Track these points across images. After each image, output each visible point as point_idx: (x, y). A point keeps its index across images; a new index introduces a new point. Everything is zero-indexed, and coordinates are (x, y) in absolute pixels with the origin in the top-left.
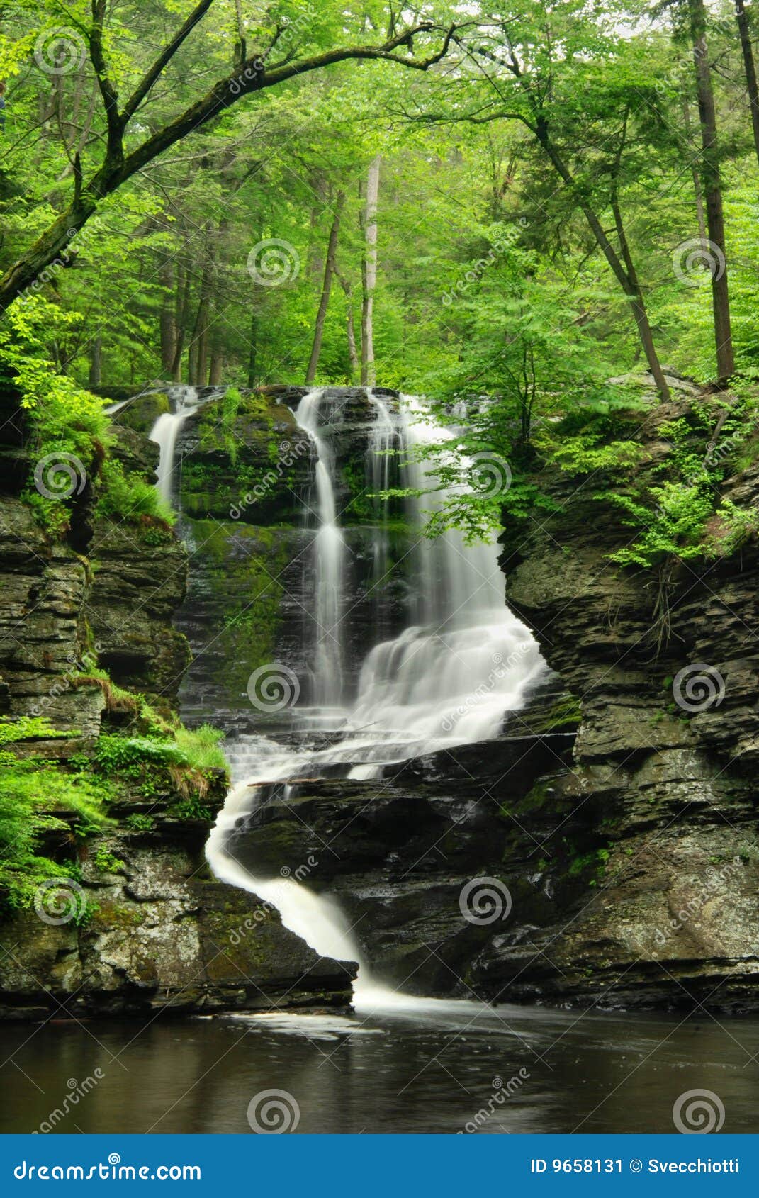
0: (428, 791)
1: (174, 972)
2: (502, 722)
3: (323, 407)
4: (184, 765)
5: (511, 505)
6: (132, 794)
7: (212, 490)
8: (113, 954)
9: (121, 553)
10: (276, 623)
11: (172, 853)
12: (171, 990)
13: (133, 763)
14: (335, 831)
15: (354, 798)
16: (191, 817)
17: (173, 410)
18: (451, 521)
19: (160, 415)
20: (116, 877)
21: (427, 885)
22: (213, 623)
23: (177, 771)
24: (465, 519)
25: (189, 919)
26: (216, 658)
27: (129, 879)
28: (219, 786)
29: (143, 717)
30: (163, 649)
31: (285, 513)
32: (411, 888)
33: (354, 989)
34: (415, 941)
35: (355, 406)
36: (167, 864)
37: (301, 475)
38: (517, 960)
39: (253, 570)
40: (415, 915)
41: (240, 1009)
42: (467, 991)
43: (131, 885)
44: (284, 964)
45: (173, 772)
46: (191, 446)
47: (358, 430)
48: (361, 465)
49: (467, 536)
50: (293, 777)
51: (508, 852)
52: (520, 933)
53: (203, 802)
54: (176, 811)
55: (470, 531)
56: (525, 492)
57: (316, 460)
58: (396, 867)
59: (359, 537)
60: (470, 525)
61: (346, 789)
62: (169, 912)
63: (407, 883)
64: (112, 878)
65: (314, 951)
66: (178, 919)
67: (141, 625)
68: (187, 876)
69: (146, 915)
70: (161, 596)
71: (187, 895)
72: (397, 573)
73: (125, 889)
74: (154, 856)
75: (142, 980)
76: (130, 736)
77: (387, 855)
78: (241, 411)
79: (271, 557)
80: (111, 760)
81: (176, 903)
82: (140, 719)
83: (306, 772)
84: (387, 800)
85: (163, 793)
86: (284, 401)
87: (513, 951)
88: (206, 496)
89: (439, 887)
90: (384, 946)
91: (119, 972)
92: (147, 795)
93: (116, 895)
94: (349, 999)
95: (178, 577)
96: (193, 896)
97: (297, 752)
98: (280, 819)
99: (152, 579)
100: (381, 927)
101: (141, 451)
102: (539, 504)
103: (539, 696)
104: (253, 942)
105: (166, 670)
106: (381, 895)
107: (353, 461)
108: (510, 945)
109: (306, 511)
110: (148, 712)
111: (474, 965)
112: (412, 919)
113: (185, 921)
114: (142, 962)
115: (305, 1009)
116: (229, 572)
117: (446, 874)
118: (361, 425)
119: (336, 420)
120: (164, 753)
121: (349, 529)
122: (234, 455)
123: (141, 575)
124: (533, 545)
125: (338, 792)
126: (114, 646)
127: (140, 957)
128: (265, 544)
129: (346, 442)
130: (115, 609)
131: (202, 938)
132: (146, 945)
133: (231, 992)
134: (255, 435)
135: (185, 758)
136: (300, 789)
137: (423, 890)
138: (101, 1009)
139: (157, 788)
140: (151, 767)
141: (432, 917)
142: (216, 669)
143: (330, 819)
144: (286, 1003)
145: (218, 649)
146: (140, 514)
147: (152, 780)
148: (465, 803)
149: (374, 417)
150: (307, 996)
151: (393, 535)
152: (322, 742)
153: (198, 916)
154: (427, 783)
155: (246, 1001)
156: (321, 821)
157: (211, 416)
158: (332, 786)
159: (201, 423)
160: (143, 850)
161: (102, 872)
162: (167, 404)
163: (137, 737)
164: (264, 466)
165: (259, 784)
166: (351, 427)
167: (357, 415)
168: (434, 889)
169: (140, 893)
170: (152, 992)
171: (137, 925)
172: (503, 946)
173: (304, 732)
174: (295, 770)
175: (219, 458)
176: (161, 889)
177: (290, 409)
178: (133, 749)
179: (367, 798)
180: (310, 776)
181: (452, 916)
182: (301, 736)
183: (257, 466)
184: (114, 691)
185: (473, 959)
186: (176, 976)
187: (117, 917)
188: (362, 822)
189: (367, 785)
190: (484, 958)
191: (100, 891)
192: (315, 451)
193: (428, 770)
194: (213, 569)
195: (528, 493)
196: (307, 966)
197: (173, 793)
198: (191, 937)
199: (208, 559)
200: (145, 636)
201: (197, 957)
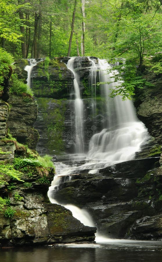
0: (114, 176)
1: (40, 231)
2: (135, 156)
3: (75, 63)
4: (41, 167)
5: (138, 85)
6: (25, 176)
7: (42, 89)
8: (21, 226)
9: (17, 105)
10: (63, 128)
11: (38, 194)
12: (39, 237)
13: (25, 166)
14: (86, 189)
15: (91, 179)
16: (44, 183)
17: (29, 65)
18: (118, 92)
19: (26, 66)
20: (21, 202)
21: (115, 205)
22: (44, 129)
23: (39, 168)
24: (123, 92)
25: (44, 215)
26: (45, 140)
27: (25, 203)
28: (52, 173)
29: (27, 152)
30: (31, 135)
31: (64, 95)
32: (110, 206)
33: (96, 236)
34: (112, 222)
35: (85, 62)
36: (36, 198)
37: (69, 83)
38: (145, 226)
39: (55, 113)
40: (111, 214)
41: (61, 243)
42: (129, 237)
43: (26, 204)
44: (74, 228)
45: (38, 169)
46: (35, 75)
47: (86, 69)
48: (87, 80)
49: (123, 97)
50: (71, 174)
51: (139, 194)
52: (144, 218)
53: (47, 178)
54: (39, 181)
55: (124, 96)
56: (142, 81)
57: (74, 79)
58: (104, 200)
59: (87, 102)
60: (124, 94)
61: (88, 176)
62: (38, 213)
63: (108, 205)
64: (20, 203)
65: (83, 224)
66: (40, 215)
67: (24, 127)
68: (43, 202)
69: (31, 214)
70: (30, 118)
71: (43, 207)
72: (99, 113)
73: (24, 206)
74: (32, 195)
75: (30, 234)
76: (24, 158)
77: (102, 196)
78: (50, 64)
79: (61, 109)
80: (18, 165)
81: (40, 210)
82: (27, 153)
83: (75, 172)
84: (101, 179)
85: (35, 175)
86: (63, 61)
87: (143, 224)
88: (40, 90)
89: (118, 205)
90: (102, 224)
91: (23, 232)
92: (30, 176)
93: (21, 208)
94: (94, 239)
95: (35, 112)
96: (45, 207)
97: (72, 167)
98: (68, 186)
99: (27, 113)
100: (101, 218)
101: (22, 74)
102: (146, 85)
103: (146, 147)
104: (64, 222)
105: (32, 141)
106: (101, 208)
107: (85, 79)
108: (142, 222)
109: (71, 94)
110: (29, 151)
111: (131, 229)
112: (110, 215)
113: (43, 215)
114: (30, 228)
115: (81, 242)
116: (48, 113)
117: (120, 202)
118: (87, 68)
119: (79, 66)
120: (34, 163)
121: (84, 99)
122: (48, 78)
123: (23, 111)
124: (145, 98)
125: (86, 177)
126: (16, 134)
127: (29, 227)
128: (59, 105)
129: (83, 73)
130: (16, 122)
131: (48, 221)
132: (31, 223)
133: (58, 238)
134: (55, 72)
135: (41, 164)
136: (74, 177)
137: (114, 206)
138: (17, 244)
139: (33, 174)
140: (31, 167)
141: (117, 215)
142: (45, 143)
143: (84, 186)
144: (75, 241)
145: (46, 137)
146: (22, 92)
147: (31, 171)
148: (125, 180)
149: (91, 65)
150: (81, 238)
151: (98, 101)
152: (79, 164)
153: (47, 214)
154: (113, 174)
155: (62, 240)
156: (81, 186)
157: (41, 66)
158: (84, 176)
159: (38, 68)
160: (29, 193)
161: (16, 201)
162: (27, 63)
163: (26, 158)
164: (58, 81)
165: (61, 176)
166: (84, 68)
167: (85, 65)
168: (117, 206)
169: (28, 207)
170: (33, 238)
171: (28, 217)
172: (140, 223)
173: (74, 161)
174: (72, 172)
175: (44, 79)
176: (35, 205)
177: (65, 63)
178: (25, 162)
179: (95, 179)
180: (76, 173)
181: (123, 214)
182: (73, 162)
183: (56, 81)
184: (18, 144)
185: (131, 227)
186: (40, 233)
187: (22, 215)
188: (93, 186)
189: (94, 175)
190: (134, 227)
191: (16, 207)
192: (73, 76)
193: (113, 170)
194: (44, 112)
195: (143, 81)
196: (81, 229)
197: (38, 175)
198: (45, 220)
199: (42, 110)
200: (25, 130)
201: (47, 227)
